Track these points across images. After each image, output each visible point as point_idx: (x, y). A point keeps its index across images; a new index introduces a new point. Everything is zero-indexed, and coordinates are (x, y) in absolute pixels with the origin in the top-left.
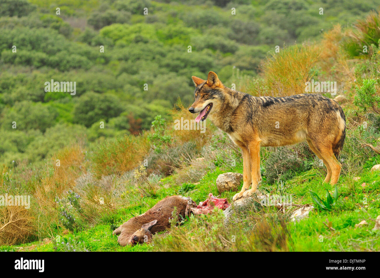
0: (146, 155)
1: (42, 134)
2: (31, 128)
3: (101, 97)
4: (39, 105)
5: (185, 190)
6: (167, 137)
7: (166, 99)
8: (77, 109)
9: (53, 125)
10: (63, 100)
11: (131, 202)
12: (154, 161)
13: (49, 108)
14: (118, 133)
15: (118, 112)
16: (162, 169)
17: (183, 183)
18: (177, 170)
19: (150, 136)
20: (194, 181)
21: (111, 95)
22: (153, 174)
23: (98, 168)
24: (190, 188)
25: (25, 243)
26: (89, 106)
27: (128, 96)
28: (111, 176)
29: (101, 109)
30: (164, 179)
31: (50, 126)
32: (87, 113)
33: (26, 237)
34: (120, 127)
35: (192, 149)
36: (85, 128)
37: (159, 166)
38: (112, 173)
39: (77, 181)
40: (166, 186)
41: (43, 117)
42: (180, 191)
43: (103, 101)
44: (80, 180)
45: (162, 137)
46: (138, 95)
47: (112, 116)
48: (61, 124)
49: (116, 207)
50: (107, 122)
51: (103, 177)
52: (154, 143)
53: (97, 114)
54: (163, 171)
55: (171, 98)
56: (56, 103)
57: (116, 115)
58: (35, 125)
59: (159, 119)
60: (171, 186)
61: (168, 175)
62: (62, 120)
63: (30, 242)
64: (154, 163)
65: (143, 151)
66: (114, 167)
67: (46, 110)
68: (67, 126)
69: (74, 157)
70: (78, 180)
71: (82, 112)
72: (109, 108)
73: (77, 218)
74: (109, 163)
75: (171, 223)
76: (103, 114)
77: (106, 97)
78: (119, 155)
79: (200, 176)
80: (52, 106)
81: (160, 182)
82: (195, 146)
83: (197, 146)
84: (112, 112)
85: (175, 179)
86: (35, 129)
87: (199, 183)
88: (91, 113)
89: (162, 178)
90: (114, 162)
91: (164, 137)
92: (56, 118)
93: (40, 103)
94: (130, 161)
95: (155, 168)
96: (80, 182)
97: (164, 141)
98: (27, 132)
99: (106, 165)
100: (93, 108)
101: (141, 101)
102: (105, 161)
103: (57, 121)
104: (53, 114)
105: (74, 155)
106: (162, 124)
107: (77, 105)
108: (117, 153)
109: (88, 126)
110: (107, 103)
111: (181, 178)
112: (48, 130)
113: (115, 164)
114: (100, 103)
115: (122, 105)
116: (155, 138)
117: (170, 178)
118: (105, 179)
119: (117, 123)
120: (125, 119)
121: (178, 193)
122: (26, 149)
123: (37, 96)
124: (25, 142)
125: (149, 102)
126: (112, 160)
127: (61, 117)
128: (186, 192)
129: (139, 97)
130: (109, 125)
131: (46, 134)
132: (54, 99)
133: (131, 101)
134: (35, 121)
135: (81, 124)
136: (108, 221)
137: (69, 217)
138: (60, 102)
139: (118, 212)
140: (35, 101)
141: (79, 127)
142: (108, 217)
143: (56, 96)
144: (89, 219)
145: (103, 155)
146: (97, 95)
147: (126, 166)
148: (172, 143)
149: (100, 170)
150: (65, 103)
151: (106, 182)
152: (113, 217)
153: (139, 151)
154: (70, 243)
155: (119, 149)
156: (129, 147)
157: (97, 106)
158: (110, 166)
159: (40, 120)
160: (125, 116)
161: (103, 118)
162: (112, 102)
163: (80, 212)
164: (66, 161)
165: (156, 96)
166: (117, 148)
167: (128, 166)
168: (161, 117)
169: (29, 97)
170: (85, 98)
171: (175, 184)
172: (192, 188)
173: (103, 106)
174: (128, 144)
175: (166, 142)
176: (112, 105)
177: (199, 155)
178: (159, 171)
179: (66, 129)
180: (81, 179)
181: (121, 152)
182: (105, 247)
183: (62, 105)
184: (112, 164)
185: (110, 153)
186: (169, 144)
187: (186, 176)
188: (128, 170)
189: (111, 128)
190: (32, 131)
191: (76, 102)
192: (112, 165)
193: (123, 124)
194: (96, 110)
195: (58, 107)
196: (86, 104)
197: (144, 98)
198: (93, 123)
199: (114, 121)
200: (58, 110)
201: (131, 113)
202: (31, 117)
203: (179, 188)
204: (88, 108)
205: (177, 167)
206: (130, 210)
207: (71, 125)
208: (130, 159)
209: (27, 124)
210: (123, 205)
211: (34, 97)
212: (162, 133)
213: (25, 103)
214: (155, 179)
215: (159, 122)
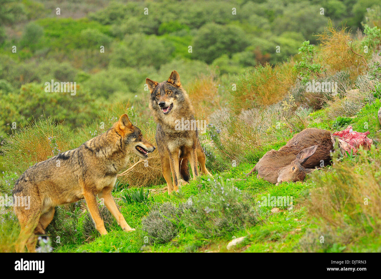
0: (292, 86)
1: (156, 71)
2: (144, 65)
3: (224, 28)
4: (153, 38)
5: (340, 124)
6: (317, 65)
7: (298, 30)
8: (197, 42)
9: (169, 62)
10: (180, 33)
11: (278, 138)
12: (301, 93)
13: (164, 42)
14: (243, 70)
15: (243, 47)
16: (310, 102)
17: (337, 117)
18: (329, 103)
19: (297, 65)
20: (350, 115)
21: (235, 26)
22: (302, 108)
23: (236, 101)
24: (346, 122)
25: (157, 184)
26: (210, 39)
27: (254, 28)
28: (252, 110)
29: (223, 43)
30: (314, 113)
31: (165, 62)
32: (207, 46)
33: (159, 178)
34: (246, 64)
35: (345, 79)
36: (205, 65)
37: (307, 99)
38: (252, 107)
39: (210, 118)
40: (317, 121)
41: (158, 51)
42: (335, 126)
43: (225, 34)
44: (213, 117)
45: (310, 66)
46: (266, 26)
47: (235, 51)
48: (178, 59)
49: (262, 143)
50: (230, 57)
51: (243, 112)
52: (301, 72)
53: (219, 49)
54: (311, 105)
55: (304, 30)
56: (172, 36)
57: (241, 50)
58: (149, 62)
59: (307, 45)
60: (322, 121)
61: (318, 108)
62: (179, 55)
63: (163, 184)
64: (302, 95)
65: (288, 82)
66: (254, 100)
67: (160, 44)
68: (185, 62)
69: (206, 91)
70: (211, 116)
71: (202, 47)
72: (233, 42)
73: (217, 156)
74: (249, 96)
75: (332, 157)
76: (225, 49)
77: (229, 29)
78: (261, 86)
79: (357, 109)
80: (168, 39)
81: (309, 116)
82: (348, 77)
83: (351, 77)
84: (236, 46)
85: (327, 112)
86: (149, 65)
87: (356, 116)
88: (212, 48)
89: (312, 112)
90: (255, 95)
91: (313, 66)
92: (172, 53)
93: (153, 36)
94: (273, 94)
95: (302, 101)
96: (214, 119)
97: (313, 70)
98: (139, 69)
99: (245, 99)
100: (214, 42)
101: (269, 34)
102: (245, 94)
103: (174, 56)
104: (169, 49)
105: (205, 88)
106: (310, 51)
107: (195, 38)
108: (257, 85)
109: (209, 62)
110: (230, 36)
111: (335, 111)
112: (163, 67)
113: (256, 97)
114: (222, 36)
115: (247, 38)
116: (303, 66)
117: (321, 112)
118: (245, 114)
119: (242, 59)
120: (251, 54)
121: (332, 128)
122: (138, 89)
123: (151, 28)
124: (137, 81)
125: (278, 35)
126: (252, 92)
127: (178, 52)
128: (342, 127)
129: (266, 29)
130: (232, 61)
131: (161, 71)
132: (170, 32)
133: (258, 34)
134: (148, 57)
135: (201, 60)
136: (252, 160)
137: (209, 154)
138: (177, 35)
139: (264, 149)
140: (148, 34)
141: (198, 63)
142: (253, 154)
143: (171, 28)
144: (231, 157)
145: (242, 87)
146: (218, 27)
147: (269, 99)
148: (322, 73)
149: (239, 104)
150: (182, 36)
151: (246, 117)
152: (258, 155)
153: (283, 82)
154: (217, 180)
155: (261, 80)
156: (272, 78)
157: (219, 40)
158: (250, 99)
159: (154, 56)
160: (252, 51)
161: (226, 53)
162: (235, 35)
163: (221, 149)
164: (197, 95)
165: (286, 28)
166: (258, 79)
167: (271, 99)
168: (309, 43)
169: (141, 30)
170: (205, 30)
171: (327, 119)
172: (348, 122)
173: (226, 39)
174: (270, 74)
175: (315, 71)
176: (236, 39)
177: (354, 86)
178: (307, 105)
179: (183, 66)
180: (215, 115)
181: (263, 83)
182: (253, 187)
183: (178, 38)
184: (252, 97)
185: (250, 85)
186: (318, 74)
187: (340, 110)
188: (272, 104)
189: (235, 64)
190: (145, 68)
191: (194, 35)
192: (252, 99)
193: (249, 60)
194: (218, 44)
195: (174, 40)
196: (207, 36)
197: (273, 30)
198: (214, 59)
199: (238, 57)
200: (175, 44)
201: (257, 48)
202: (144, 52)
203: (333, 122)
204: (209, 42)
205: (329, 99)
206: (277, 146)
207: (189, 61)
208: (274, 92)
209: (139, 60)
210: (270, 142)
211: (147, 30)
212: (311, 61)
213: (137, 35)
214: (303, 112)
215: (307, 48)
